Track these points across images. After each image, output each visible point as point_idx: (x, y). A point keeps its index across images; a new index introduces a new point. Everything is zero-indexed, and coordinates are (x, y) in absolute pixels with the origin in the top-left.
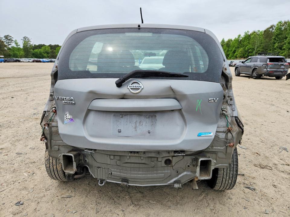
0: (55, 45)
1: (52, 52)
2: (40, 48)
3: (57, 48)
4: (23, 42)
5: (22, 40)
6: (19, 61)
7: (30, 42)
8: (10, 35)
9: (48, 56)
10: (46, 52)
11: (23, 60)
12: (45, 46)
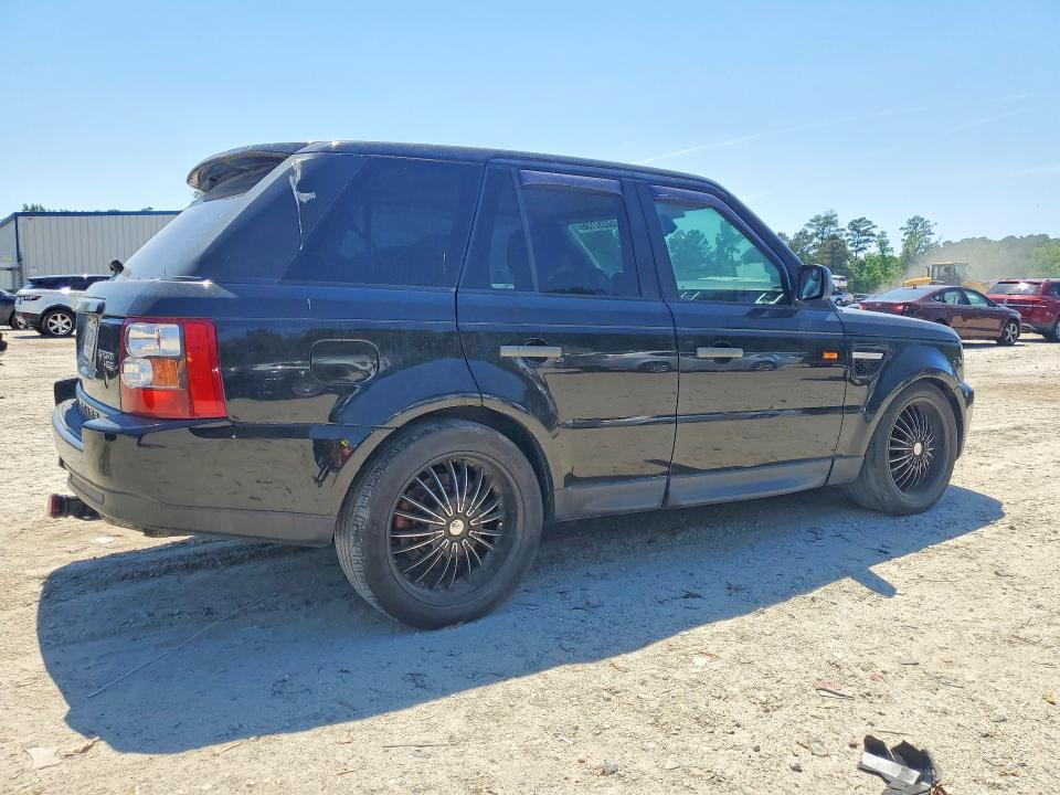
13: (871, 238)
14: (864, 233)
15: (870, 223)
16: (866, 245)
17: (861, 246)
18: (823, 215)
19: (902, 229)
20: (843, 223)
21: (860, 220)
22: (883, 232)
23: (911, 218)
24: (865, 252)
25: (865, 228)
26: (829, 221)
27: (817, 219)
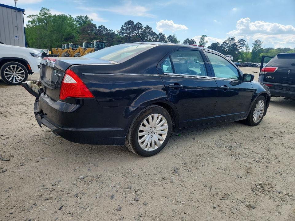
13: (244, 45)
14: (242, 44)
15: (244, 41)
16: (242, 47)
17: (241, 48)
18: (231, 38)
19: (253, 43)
20: (237, 40)
21: (242, 40)
22: (247, 44)
23: (256, 40)
24: (242, 49)
25: (243, 42)
26: (233, 39)
27: (229, 39)
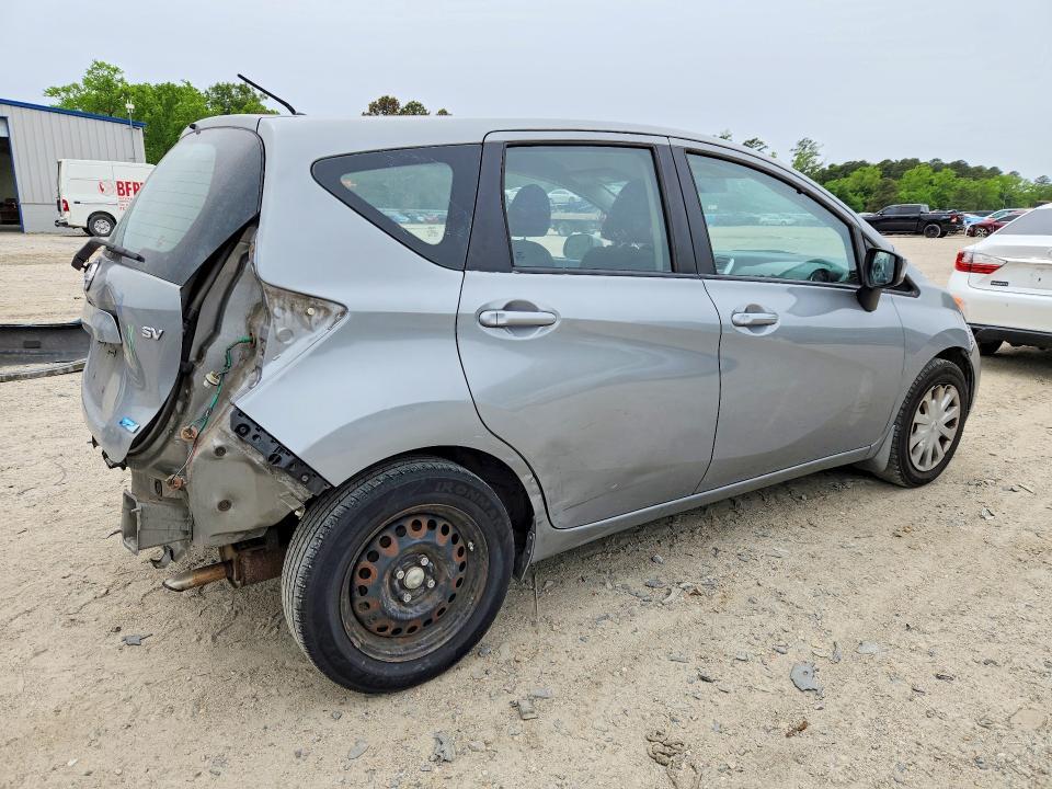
0: (904, 161)
1: (883, 187)
2: (845, 176)
3: (909, 171)
4: (795, 158)
5: (794, 153)
6: (754, 222)
7: (814, 157)
8: (760, 140)
9: (865, 204)
10: (862, 189)
11: (766, 219)
12: (868, 165)
